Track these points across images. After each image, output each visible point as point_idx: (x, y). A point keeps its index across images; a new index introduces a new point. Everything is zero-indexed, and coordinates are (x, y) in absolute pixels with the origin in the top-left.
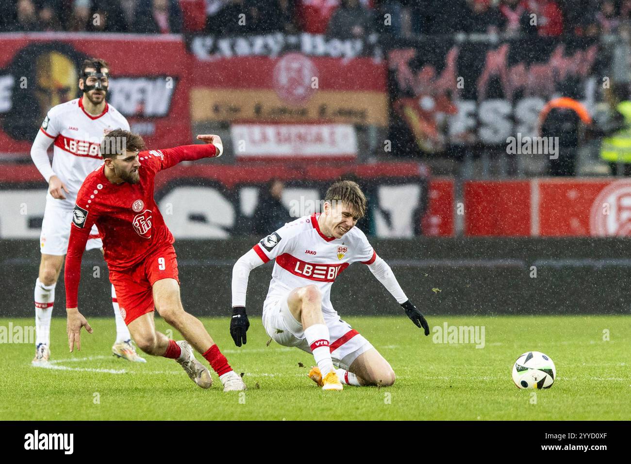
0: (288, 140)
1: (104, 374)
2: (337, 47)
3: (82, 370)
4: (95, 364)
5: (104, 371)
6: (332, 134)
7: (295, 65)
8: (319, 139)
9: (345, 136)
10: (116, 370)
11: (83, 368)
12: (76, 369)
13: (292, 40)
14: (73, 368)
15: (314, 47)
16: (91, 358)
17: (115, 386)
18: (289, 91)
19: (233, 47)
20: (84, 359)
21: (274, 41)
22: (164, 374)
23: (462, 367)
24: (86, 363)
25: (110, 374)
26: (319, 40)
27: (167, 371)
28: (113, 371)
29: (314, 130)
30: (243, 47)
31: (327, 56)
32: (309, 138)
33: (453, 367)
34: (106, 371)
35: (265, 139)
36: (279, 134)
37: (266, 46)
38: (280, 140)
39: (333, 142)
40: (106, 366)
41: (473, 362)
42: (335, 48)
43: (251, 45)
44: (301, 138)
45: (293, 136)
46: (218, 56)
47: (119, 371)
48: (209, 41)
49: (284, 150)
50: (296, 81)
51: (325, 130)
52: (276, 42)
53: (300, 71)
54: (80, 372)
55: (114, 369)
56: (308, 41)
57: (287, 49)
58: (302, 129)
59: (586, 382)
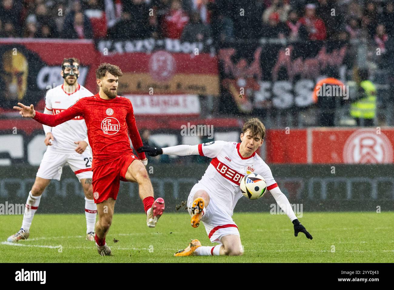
0: (158, 104)
1: (46, 248)
2: (187, 47)
3: (32, 246)
4: (40, 242)
5: (45, 247)
6: (185, 101)
7: (162, 58)
8: (177, 104)
9: (193, 102)
10: (53, 246)
11: (32, 245)
12: (28, 246)
13: (160, 42)
14: (26, 245)
15: (174, 47)
16: (37, 239)
17: (53, 256)
18: (158, 73)
19: (123, 47)
20: (33, 239)
21: (149, 44)
22: (82, 248)
23: (265, 244)
24: (34, 241)
25: (49, 249)
26: (177, 43)
27: (84, 247)
28: (51, 247)
29: (174, 98)
30: (130, 47)
31: (181, 53)
32: (170, 103)
33: (260, 244)
34: (47, 247)
35: (143, 104)
36: (152, 100)
37: (144, 46)
38: (153, 104)
39: (185, 106)
40: (47, 243)
41: (272, 241)
42: (186, 48)
43: (135, 46)
44: (165, 103)
45: (160, 102)
46: (114, 53)
47: (54, 247)
48: (109, 43)
49: (156, 111)
50: (162, 68)
51: (180, 98)
52: (150, 44)
53: (165, 62)
54: (31, 247)
55: (51, 245)
56: (169, 43)
57: (157, 48)
58: (166, 98)
59: (341, 253)
